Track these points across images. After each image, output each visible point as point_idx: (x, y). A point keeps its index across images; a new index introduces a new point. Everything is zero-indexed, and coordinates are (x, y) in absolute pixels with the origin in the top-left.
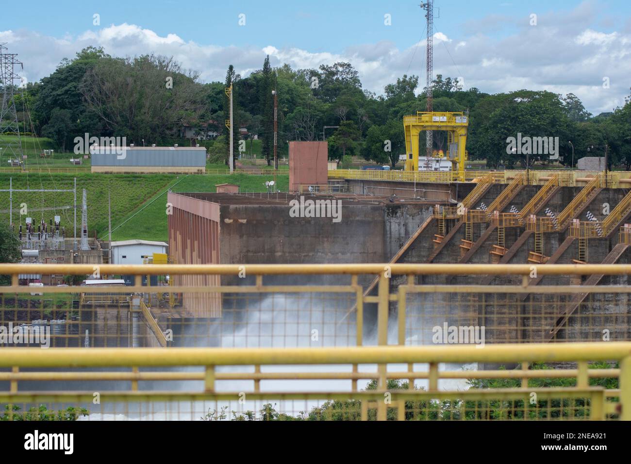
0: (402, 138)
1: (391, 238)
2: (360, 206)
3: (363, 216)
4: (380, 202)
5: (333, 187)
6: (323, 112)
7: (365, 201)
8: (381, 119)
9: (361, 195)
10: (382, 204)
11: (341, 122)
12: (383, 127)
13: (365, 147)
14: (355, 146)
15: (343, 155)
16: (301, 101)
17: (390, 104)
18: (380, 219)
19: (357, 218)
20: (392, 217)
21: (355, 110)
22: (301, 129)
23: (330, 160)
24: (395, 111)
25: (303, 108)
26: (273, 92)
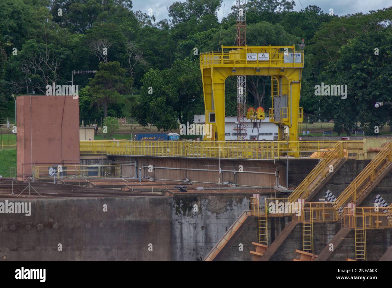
0: (198, 89)
1: (182, 248)
2: (133, 198)
3: (138, 214)
4: (164, 191)
5: (89, 168)
6: (71, 48)
7: (141, 190)
8: (163, 59)
9: (134, 180)
10: (167, 195)
11: (101, 63)
12: (167, 71)
13: (139, 103)
14: (123, 102)
15: (103, 116)
16: (34, 31)
17: (177, 33)
18: (165, 218)
19: (128, 218)
20: (184, 214)
21: (122, 45)
22: (35, 76)
23: (83, 126)
24: (186, 46)
25: (38, 42)
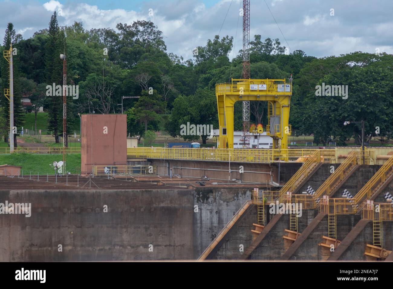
0: (214, 110)
1: (201, 227)
2: (166, 190)
3: (169, 202)
4: (188, 186)
5: (133, 168)
6: (121, 80)
7: (171, 184)
8: (189, 88)
9: (166, 177)
10: (191, 188)
11: (143, 91)
12: (192, 97)
13: (171, 120)
14: (159, 120)
15: (144, 130)
16: (95, 67)
17: (199, 69)
18: (189, 205)
19: (162, 205)
20: (203, 203)
21: (159, 78)
22: (95, 100)
23: (129, 136)
24: (205, 78)
25: (98, 75)
26: (62, 56)
